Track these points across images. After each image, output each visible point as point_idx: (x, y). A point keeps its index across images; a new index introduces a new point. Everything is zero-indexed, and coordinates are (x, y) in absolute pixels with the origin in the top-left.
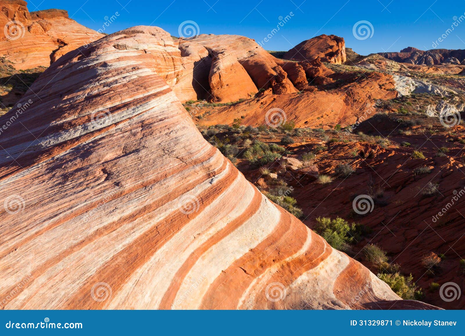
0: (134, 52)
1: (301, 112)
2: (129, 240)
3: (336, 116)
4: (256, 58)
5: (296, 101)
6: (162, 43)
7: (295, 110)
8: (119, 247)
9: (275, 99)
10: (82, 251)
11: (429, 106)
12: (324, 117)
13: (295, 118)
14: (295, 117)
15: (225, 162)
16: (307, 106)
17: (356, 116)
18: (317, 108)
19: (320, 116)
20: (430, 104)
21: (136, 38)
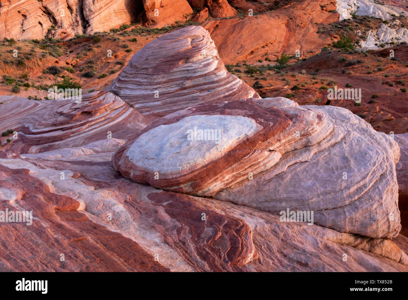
1: (245, 40)
3: (280, 44)
5: (240, 27)
7: (239, 38)
9: (217, 25)
11: (370, 31)
12: (269, 46)
13: (241, 48)
14: (240, 46)
16: (251, 34)
17: (299, 44)
18: (261, 36)
19: (264, 45)
20: (372, 28)
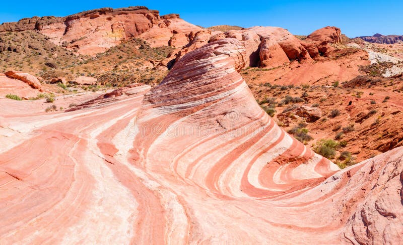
0: (223, 56)
2: (230, 150)
3: (336, 76)
4: (288, 40)
6: (236, 47)
8: (227, 153)
10: (213, 153)
13: (312, 78)
15: (269, 119)
19: (326, 76)
21: (225, 47)
